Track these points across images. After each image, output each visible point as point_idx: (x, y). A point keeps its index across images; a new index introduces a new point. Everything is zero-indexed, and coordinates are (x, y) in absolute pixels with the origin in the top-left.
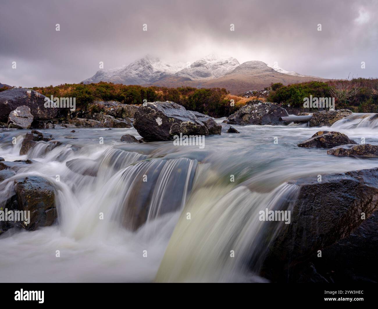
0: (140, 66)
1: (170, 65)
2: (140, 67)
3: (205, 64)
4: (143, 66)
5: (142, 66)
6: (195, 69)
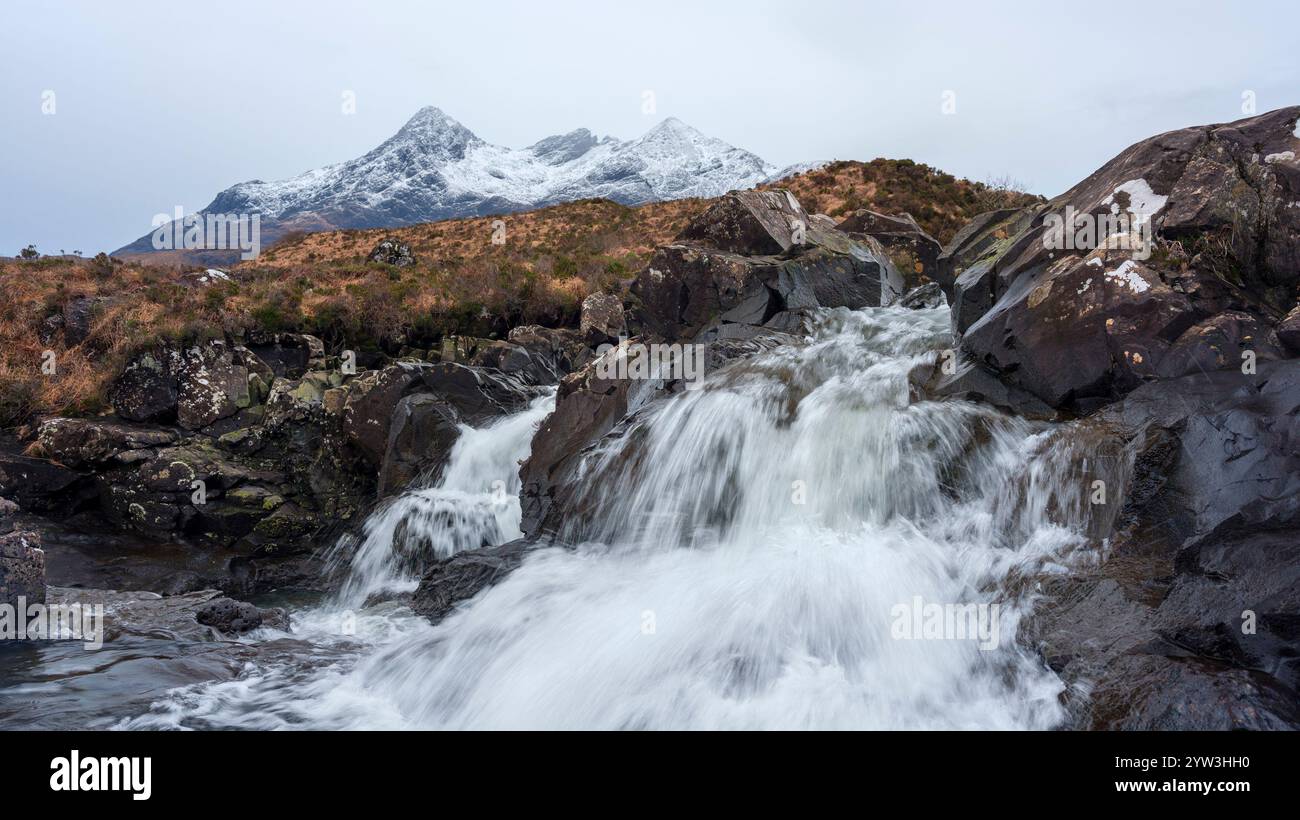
0: (397, 174)
1: (506, 171)
2: (397, 179)
3: (641, 170)
4: (409, 175)
5: (403, 176)
6: (607, 189)
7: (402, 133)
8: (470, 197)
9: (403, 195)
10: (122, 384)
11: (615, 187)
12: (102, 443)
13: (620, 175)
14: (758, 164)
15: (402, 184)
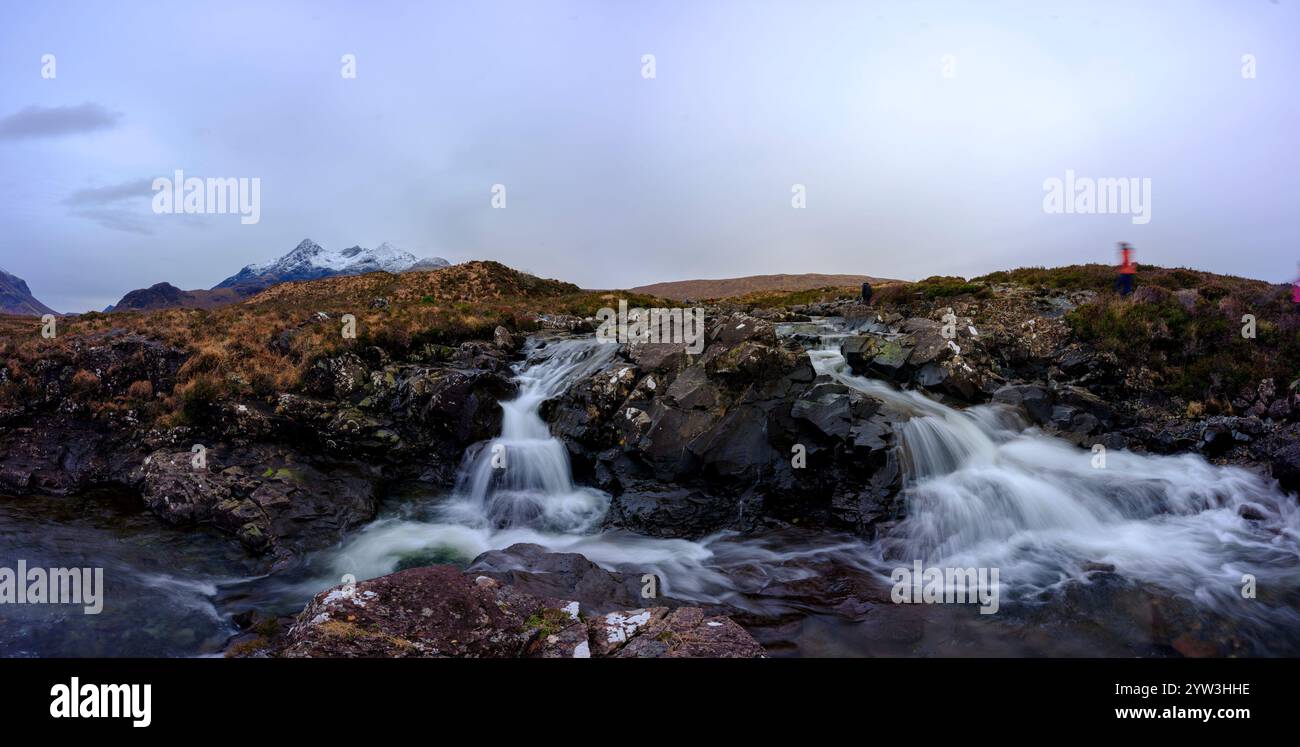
0: (296, 261)
1: (332, 260)
3: (376, 259)
4: (300, 261)
5: (298, 261)
6: (365, 265)
7: (297, 248)
8: (320, 268)
9: (298, 267)
10: (309, 375)
11: (368, 265)
12: (312, 409)
13: (369, 261)
14: (413, 257)
15: (298, 264)
